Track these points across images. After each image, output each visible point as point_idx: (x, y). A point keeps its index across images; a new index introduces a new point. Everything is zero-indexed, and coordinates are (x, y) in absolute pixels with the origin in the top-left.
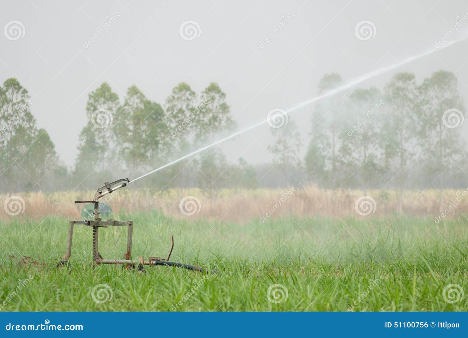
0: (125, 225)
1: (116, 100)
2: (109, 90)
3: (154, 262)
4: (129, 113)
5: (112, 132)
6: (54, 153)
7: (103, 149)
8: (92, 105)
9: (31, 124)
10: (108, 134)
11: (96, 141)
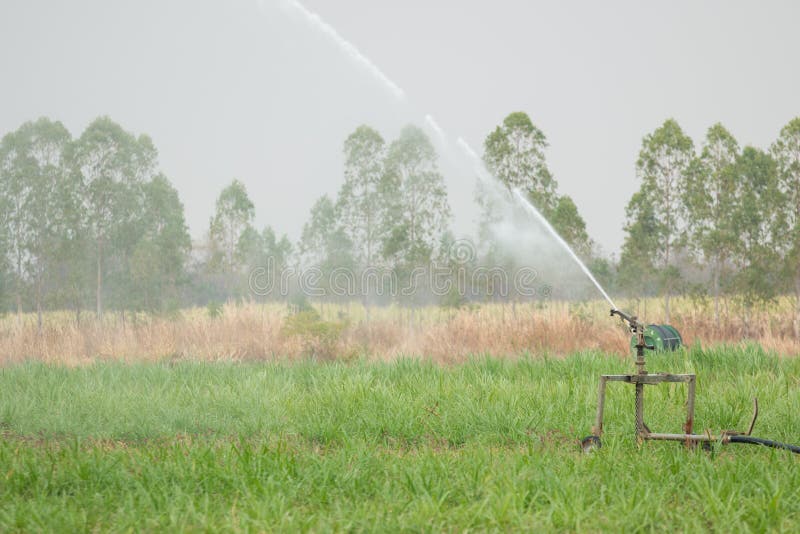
0: (684, 381)
1: (688, 148)
2: (678, 130)
3: (729, 438)
4: (710, 170)
5: (681, 200)
6: (585, 236)
7: (667, 231)
8: (647, 156)
9: (549, 189)
10: (675, 206)
11: (655, 216)
